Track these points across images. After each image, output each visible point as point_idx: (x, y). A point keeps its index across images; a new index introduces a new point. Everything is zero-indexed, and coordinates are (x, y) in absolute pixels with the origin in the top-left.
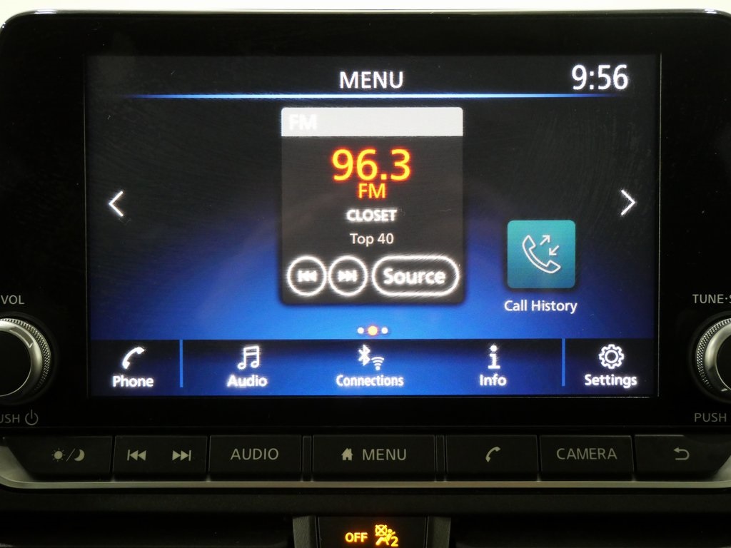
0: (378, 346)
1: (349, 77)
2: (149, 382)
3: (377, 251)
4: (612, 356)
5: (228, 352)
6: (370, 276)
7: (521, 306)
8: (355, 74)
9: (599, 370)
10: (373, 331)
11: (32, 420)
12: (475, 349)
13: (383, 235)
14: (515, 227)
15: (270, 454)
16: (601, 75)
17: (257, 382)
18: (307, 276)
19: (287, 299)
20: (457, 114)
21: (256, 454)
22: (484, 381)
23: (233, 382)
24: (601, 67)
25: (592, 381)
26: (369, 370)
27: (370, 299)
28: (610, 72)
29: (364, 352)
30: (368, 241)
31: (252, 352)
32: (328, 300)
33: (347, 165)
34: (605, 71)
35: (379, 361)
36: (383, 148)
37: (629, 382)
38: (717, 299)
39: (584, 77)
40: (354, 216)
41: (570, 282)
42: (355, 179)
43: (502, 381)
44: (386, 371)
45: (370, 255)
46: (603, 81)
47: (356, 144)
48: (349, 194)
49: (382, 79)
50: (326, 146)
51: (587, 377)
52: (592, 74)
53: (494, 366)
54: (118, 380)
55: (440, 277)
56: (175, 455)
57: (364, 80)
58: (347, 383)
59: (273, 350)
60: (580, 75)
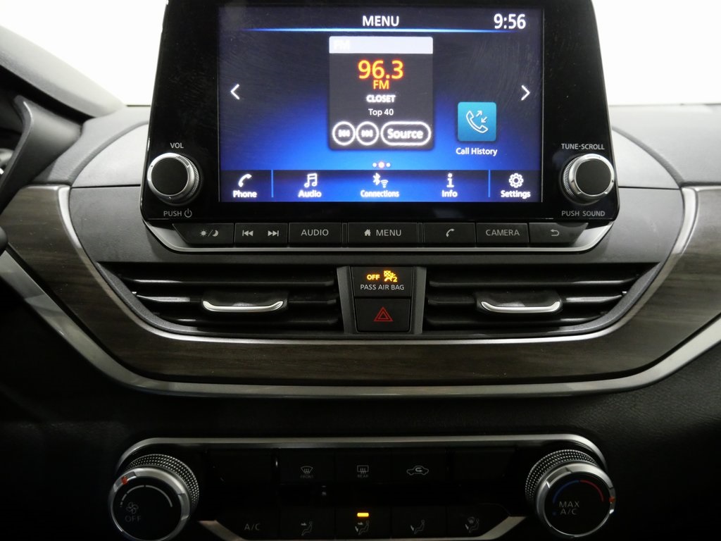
0: (385, 174)
1: (368, 19)
2: (254, 195)
3: (384, 119)
4: (516, 180)
5: (300, 176)
6: (380, 133)
7: (465, 151)
8: (372, 18)
9: (509, 188)
10: (381, 165)
11: (188, 214)
12: (439, 176)
13: (387, 110)
14: (462, 106)
15: (324, 233)
16: (510, 20)
17: (315, 195)
18: (343, 133)
19: (333, 147)
20: (430, 40)
21: (315, 233)
22: (445, 194)
23: (302, 194)
24: (511, 16)
25: (505, 194)
26: (380, 188)
27: (380, 147)
28: (515, 18)
29: (377, 177)
30: (379, 113)
31: (312, 178)
32: (356, 147)
33: (367, 70)
34: (513, 18)
35: (385, 182)
36: (388, 60)
37: (526, 195)
38: (575, 147)
39: (501, 22)
40: (371, 99)
41: (493, 138)
42: (371, 78)
43: (454, 194)
44: (389, 188)
45: (380, 121)
46: (512, 24)
47: (372, 58)
48: (368, 86)
49: (387, 20)
50: (352, 60)
51: (502, 192)
52: (505, 19)
53: (450, 185)
54: (236, 193)
55: (420, 134)
56: (270, 233)
57: (377, 21)
58: (367, 195)
59: (325, 176)
60: (499, 19)
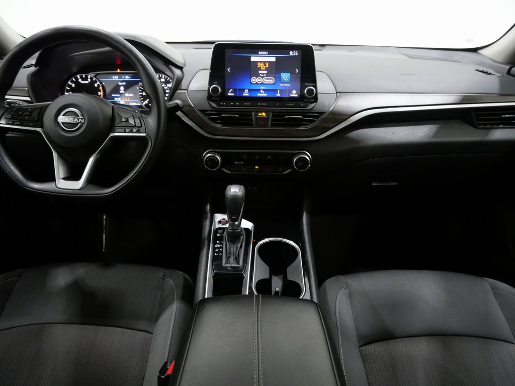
0: (263, 90)
1: (260, 52)
2: (233, 94)
3: (264, 77)
4: (294, 92)
5: (243, 90)
6: (262, 80)
7: (282, 85)
9: (293, 94)
10: (263, 88)
11: (218, 99)
12: (276, 91)
14: (282, 74)
15: (249, 104)
17: (247, 95)
18: (254, 80)
19: (251, 83)
20: (275, 58)
21: (247, 104)
22: (277, 95)
23: (244, 94)
25: (291, 95)
26: (262, 93)
27: (262, 83)
28: (295, 53)
29: (261, 91)
30: (262, 75)
31: (247, 91)
32: (257, 83)
33: (260, 65)
35: (263, 92)
36: (265, 63)
37: (296, 95)
38: (308, 84)
40: (260, 72)
41: (289, 81)
42: (261, 67)
43: (280, 95)
44: (264, 93)
45: (262, 77)
47: (261, 62)
48: (260, 69)
49: (265, 53)
50: (257, 62)
52: (293, 53)
53: (279, 93)
54: (229, 94)
55: (272, 81)
56: (237, 104)
57: (262, 53)
58: (259, 95)
59: (250, 90)
60: (291, 53)
